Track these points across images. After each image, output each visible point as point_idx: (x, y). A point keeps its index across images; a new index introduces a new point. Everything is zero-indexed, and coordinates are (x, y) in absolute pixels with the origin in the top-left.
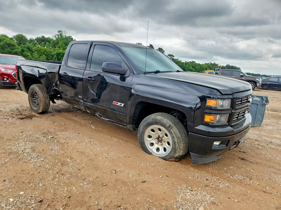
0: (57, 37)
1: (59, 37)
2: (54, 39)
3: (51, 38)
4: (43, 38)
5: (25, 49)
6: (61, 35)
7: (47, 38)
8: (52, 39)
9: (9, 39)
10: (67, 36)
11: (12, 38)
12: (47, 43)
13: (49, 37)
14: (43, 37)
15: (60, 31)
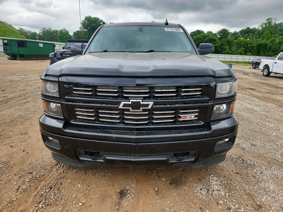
0: (264, 26)
1: (266, 25)
2: (260, 28)
3: (257, 28)
4: (248, 30)
5: (225, 43)
6: (270, 23)
7: (252, 29)
8: (258, 30)
9: (212, 35)
10: (277, 23)
11: (215, 34)
12: (251, 34)
13: (255, 28)
14: (248, 28)
15: (270, 18)
